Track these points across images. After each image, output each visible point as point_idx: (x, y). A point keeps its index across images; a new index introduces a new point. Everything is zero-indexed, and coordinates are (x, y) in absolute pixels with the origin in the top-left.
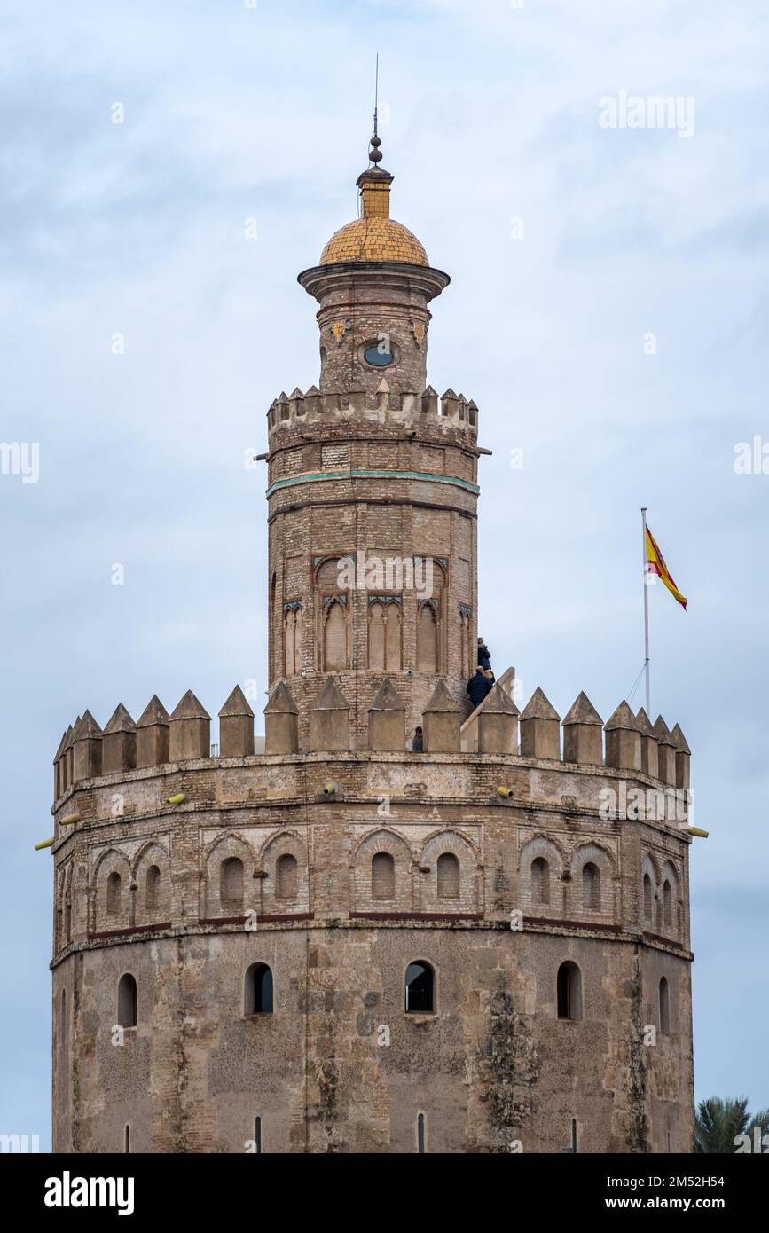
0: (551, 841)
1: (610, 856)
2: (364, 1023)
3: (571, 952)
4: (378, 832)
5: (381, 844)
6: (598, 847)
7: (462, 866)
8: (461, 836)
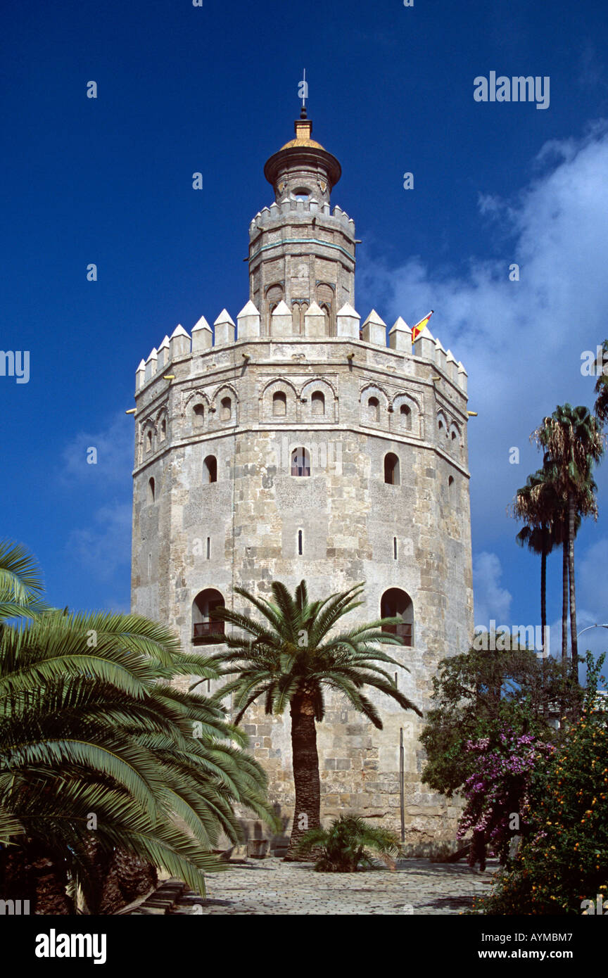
0: (381, 389)
1: (417, 403)
2: (267, 482)
3: (393, 449)
4: (277, 381)
5: (277, 387)
6: (409, 396)
7: (326, 398)
8: (325, 381)
